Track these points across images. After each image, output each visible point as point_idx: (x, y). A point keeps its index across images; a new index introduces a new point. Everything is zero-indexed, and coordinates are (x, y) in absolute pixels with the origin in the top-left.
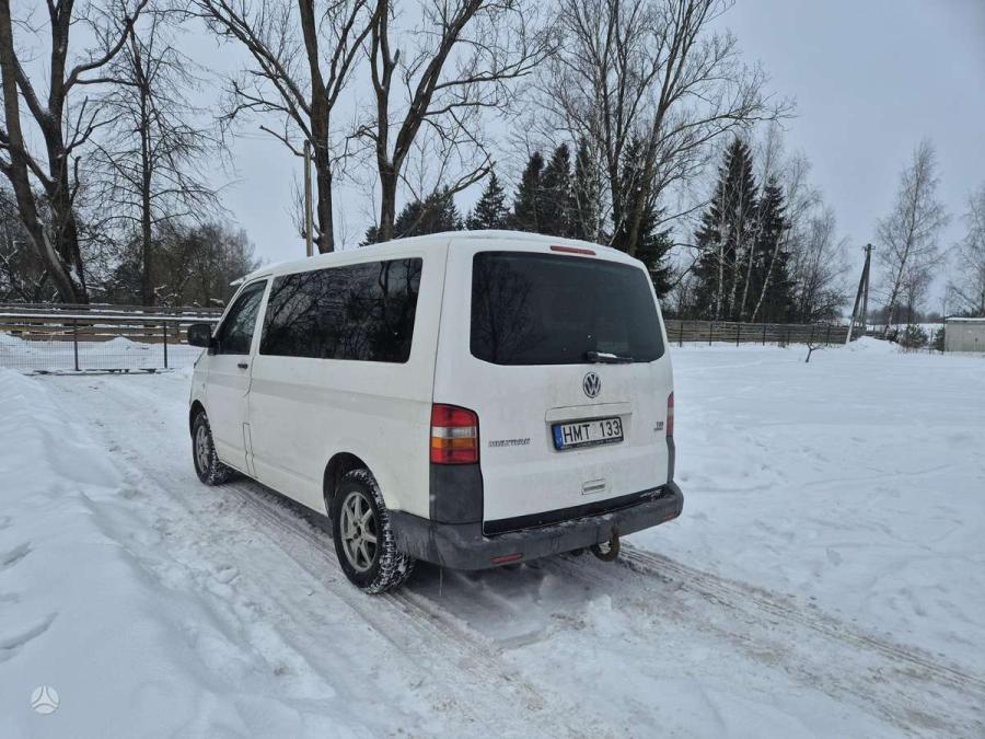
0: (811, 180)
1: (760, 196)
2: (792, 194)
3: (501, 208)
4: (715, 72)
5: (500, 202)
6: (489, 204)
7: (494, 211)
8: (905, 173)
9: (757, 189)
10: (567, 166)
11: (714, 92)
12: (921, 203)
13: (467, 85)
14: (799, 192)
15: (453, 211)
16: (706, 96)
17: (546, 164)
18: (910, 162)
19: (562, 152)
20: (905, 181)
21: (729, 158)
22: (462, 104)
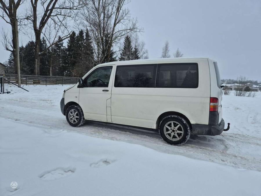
0: (146, 47)
1: (133, 50)
2: (141, 50)
3: (63, 46)
4: (125, 18)
5: (62, 44)
6: (59, 45)
7: (60, 47)
8: (163, 48)
9: (132, 48)
10: (83, 37)
11: (126, 23)
12: (167, 55)
13: (61, 9)
14: (143, 50)
15: (46, 45)
16: (124, 23)
17: (76, 35)
18: (165, 46)
19: (81, 32)
20: (163, 50)
21: (126, 40)
22: (60, 15)
